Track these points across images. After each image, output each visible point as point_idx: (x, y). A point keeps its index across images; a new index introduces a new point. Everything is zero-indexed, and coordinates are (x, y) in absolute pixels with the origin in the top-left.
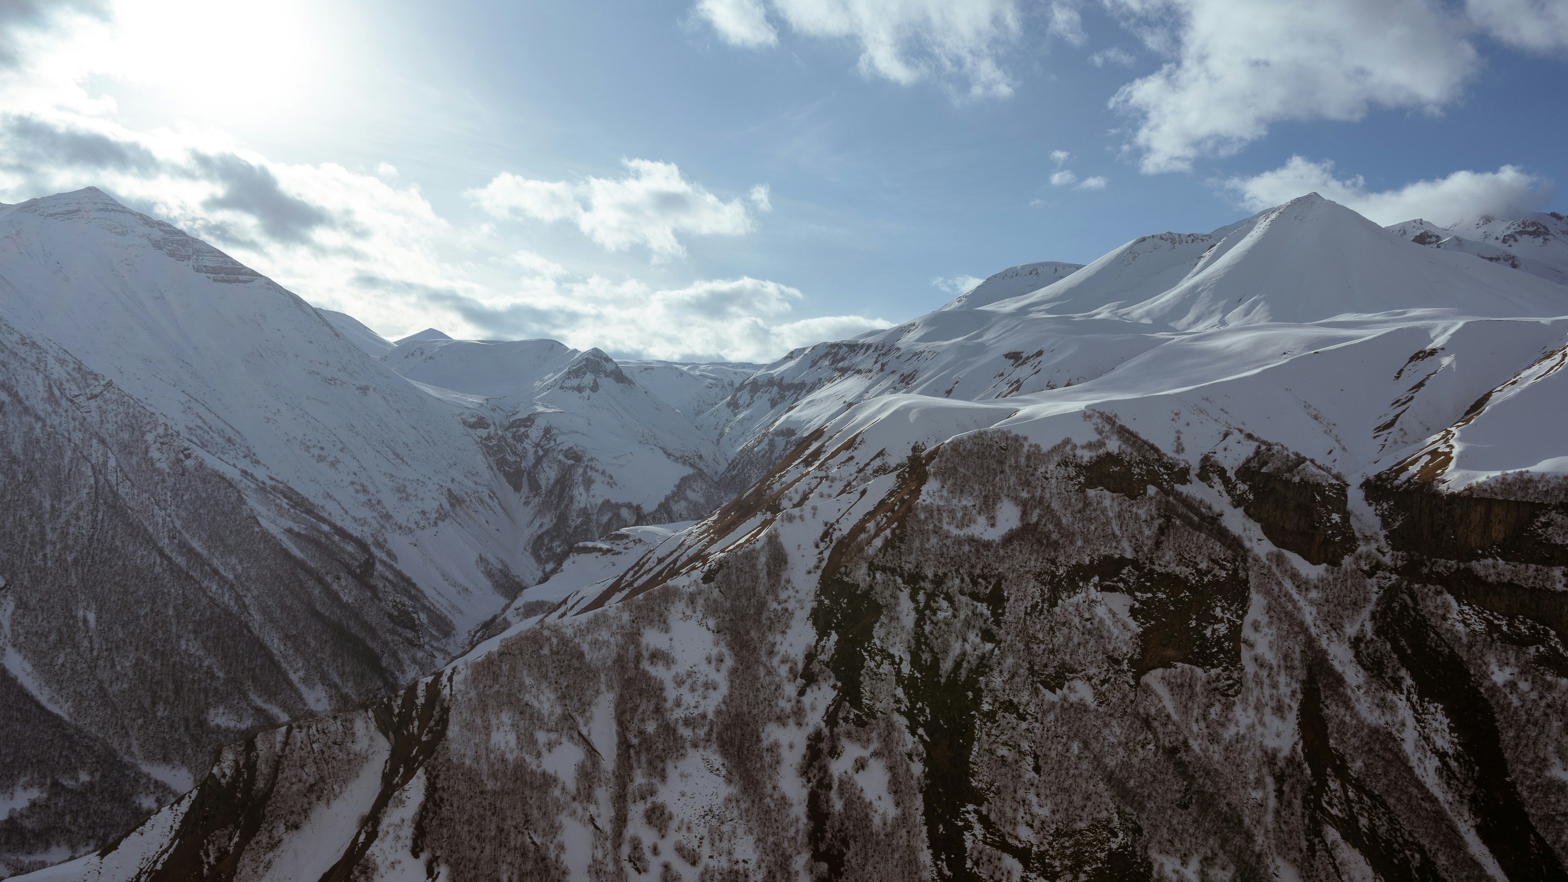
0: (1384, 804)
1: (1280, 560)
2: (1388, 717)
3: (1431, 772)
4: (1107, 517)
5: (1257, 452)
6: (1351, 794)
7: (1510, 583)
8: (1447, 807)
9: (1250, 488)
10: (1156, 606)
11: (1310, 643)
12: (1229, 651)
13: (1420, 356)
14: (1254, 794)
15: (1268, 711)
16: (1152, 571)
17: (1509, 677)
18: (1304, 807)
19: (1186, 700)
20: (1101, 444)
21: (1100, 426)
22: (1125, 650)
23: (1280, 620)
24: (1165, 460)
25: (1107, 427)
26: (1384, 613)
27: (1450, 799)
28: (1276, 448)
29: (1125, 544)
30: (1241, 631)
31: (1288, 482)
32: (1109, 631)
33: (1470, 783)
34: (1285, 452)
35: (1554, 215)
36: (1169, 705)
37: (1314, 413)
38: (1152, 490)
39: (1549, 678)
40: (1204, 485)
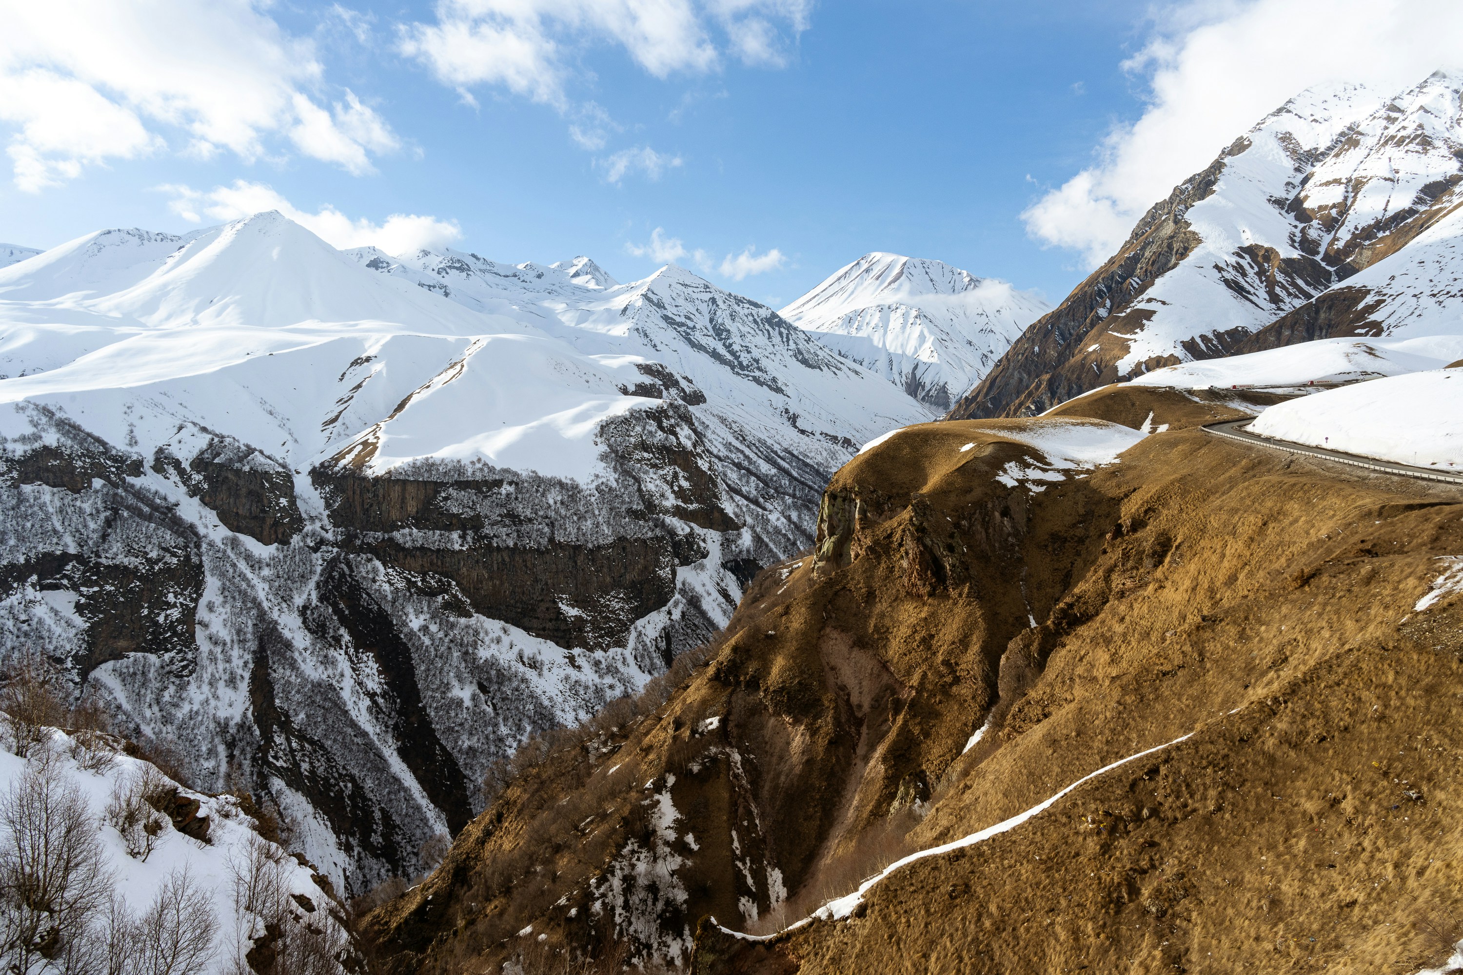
0: (322, 747)
1: (234, 543)
2: (330, 671)
3: (364, 711)
4: (47, 513)
5: (211, 445)
6: (294, 745)
7: (422, 548)
8: (375, 738)
9: (205, 478)
10: (104, 600)
11: (262, 615)
12: (183, 634)
13: (357, 362)
14: (206, 764)
15: (221, 684)
16: (98, 564)
17: (423, 623)
18: (253, 766)
19: (139, 688)
20: (37, 437)
21: (36, 418)
22: (68, 648)
23: (234, 598)
24: (114, 452)
25: (44, 420)
26: (326, 582)
27: (378, 731)
28: (227, 440)
29: (68, 539)
30: (194, 614)
31: (238, 472)
32: (49, 631)
33: (393, 713)
34: (237, 444)
35: (473, 256)
36: (121, 695)
37: (269, 408)
38: (97, 483)
39: (452, 619)
40: (160, 476)
